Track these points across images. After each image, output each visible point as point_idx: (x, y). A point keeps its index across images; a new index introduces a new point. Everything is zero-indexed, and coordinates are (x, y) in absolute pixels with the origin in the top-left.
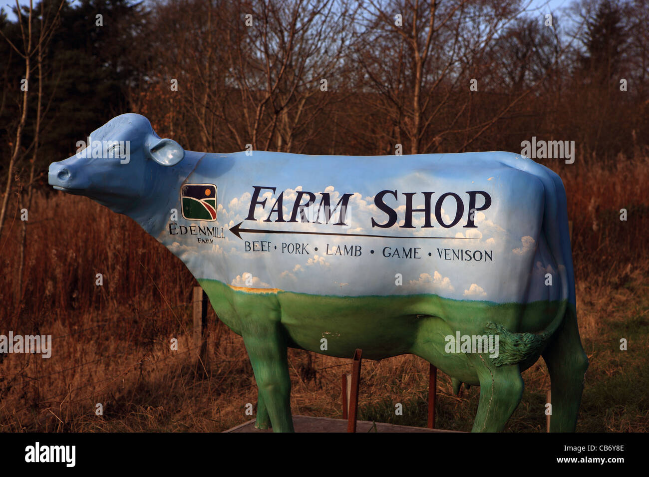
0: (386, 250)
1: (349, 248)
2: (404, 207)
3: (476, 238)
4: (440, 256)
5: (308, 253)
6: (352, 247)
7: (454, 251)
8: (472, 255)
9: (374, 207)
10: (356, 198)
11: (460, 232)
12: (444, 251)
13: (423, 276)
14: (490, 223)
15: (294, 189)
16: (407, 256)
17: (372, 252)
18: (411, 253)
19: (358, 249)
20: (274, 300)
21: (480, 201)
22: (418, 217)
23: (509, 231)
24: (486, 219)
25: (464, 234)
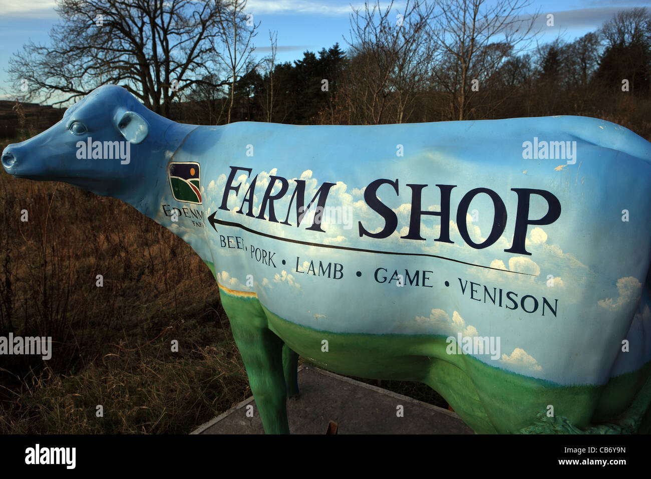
0: (379, 271)
1: (325, 266)
2: (409, 207)
3: (527, 272)
4: (463, 291)
5: (275, 267)
6: (330, 264)
7: (486, 289)
8: (518, 300)
9: (362, 205)
10: (339, 189)
11: (500, 259)
12: (469, 285)
13: (437, 312)
14: (557, 249)
15: (268, 173)
16: (411, 282)
17: (359, 274)
18: (417, 278)
19: (338, 268)
20: (257, 306)
21: (538, 208)
22: (430, 224)
23: (594, 268)
24: (549, 242)
25: (506, 263)
